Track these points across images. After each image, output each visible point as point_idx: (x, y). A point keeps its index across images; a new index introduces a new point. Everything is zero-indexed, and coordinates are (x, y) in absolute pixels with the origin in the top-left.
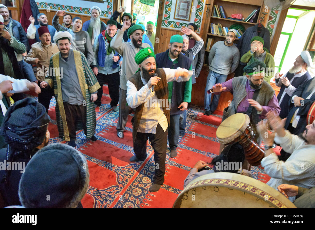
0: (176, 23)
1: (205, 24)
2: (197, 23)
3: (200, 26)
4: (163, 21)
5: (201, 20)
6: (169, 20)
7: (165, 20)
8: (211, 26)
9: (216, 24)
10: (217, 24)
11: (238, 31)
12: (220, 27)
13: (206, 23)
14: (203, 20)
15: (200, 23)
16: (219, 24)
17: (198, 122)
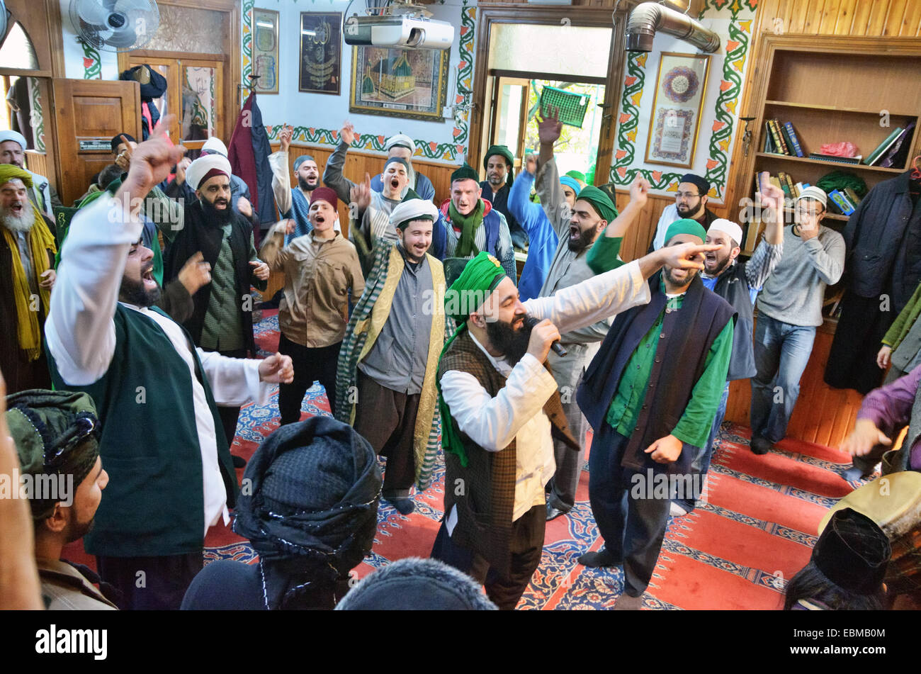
0: (651, 174)
1: (739, 177)
2: (714, 172)
3: (723, 181)
4: (613, 168)
5: (728, 165)
6: (630, 167)
7: (618, 168)
8: (757, 180)
9: (774, 175)
10: (776, 176)
11: (845, 194)
12: (787, 183)
13: (743, 174)
14: (732, 163)
15: (723, 174)
16: (781, 176)
17: (720, 471)
